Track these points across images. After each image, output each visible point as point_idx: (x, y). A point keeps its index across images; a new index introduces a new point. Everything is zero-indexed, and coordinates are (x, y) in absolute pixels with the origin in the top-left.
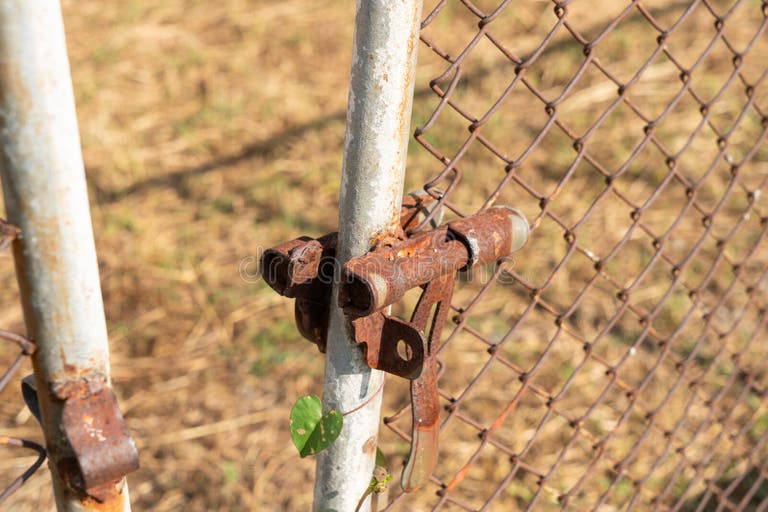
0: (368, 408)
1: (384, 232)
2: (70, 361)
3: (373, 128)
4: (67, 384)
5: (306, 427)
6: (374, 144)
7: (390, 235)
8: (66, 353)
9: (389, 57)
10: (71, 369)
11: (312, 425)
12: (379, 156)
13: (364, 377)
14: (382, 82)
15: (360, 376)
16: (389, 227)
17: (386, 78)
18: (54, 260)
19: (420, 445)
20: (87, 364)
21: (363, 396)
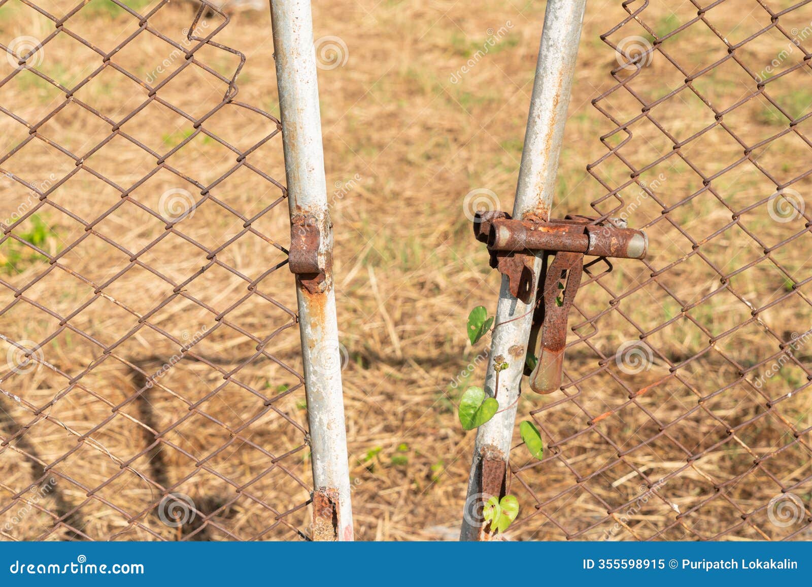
0: (514, 324)
1: (531, 212)
2: (299, 204)
3: (530, 146)
4: (296, 216)
5: (476, 326)
6: (530, 155)
7: (535, 214)
8: (298, 199)
9: (541, 105)
10: (299, 208)
11: (480, 325)
12: (532, 164)
13: (512, 302)
14: (537, 119)
15: (510, 301)
16: (535, 209)
17: (539, 117)
18: (294, 145)
19: (543, 360)
20: (307, 209)
21: (511, 315)
